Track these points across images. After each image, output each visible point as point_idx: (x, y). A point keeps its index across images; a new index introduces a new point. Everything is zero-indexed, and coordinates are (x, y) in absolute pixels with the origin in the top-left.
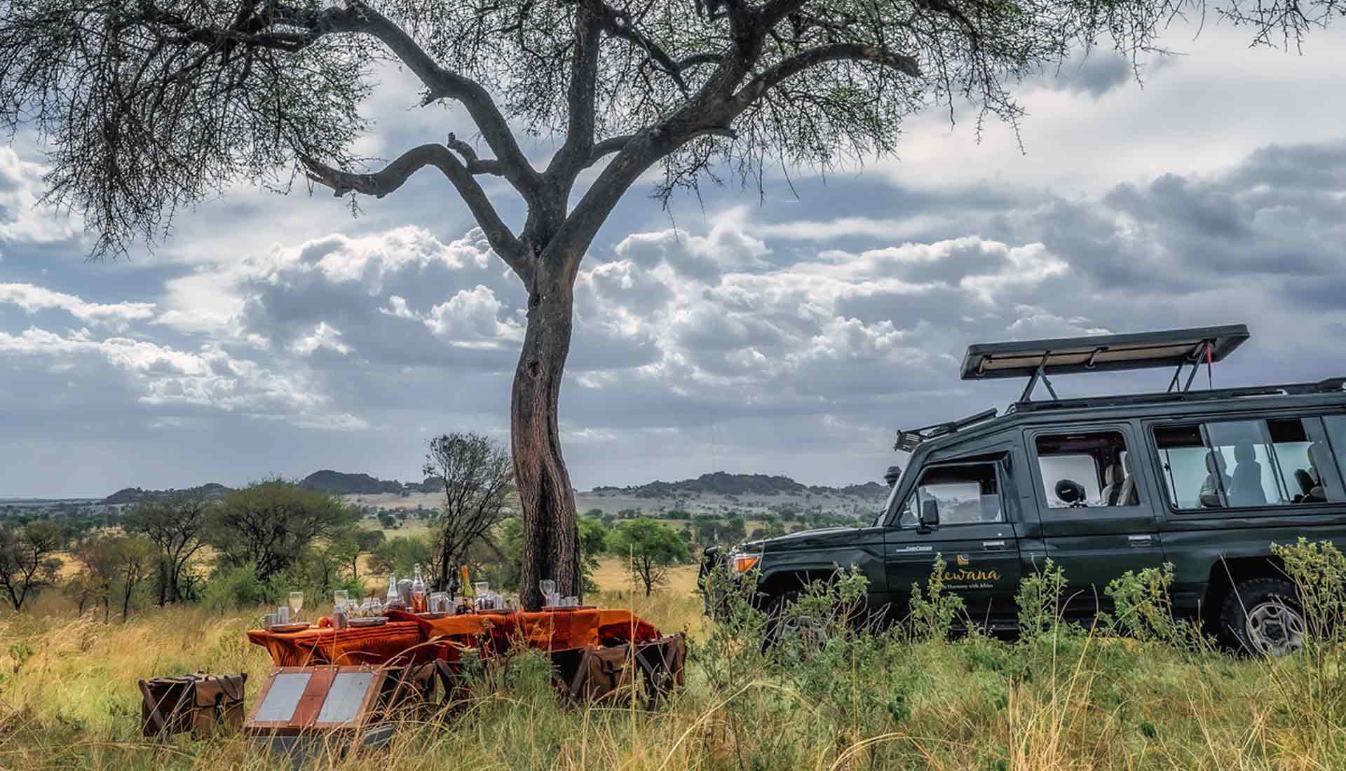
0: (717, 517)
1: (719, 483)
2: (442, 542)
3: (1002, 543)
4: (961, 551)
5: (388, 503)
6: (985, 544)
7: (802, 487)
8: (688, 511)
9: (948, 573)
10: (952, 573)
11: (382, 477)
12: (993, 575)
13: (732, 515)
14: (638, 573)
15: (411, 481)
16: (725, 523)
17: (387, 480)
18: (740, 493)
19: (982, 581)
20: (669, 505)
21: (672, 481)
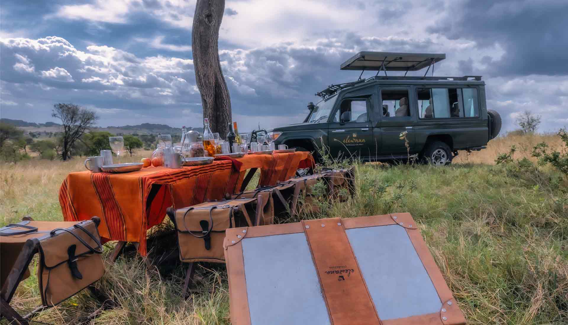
0: (147, 136)
1: (147, 126)
2: (64, 140)
3: (367, 129)
4: (354, 132)
5: (33, 130)
6: (362, 129)
7: (171, 128)
8: (138, 133)
9: (349, 140)
10: (350, 140)
11: (29, 121)
12: (364, 140)
13: (151, 135)
14: (128, 151)
15: (40, 123)
16: (150, 137)
17: (31, 122)
18: (153, 129)
19: (360, 143)
20: (132, 132)
21: (132, 125)
